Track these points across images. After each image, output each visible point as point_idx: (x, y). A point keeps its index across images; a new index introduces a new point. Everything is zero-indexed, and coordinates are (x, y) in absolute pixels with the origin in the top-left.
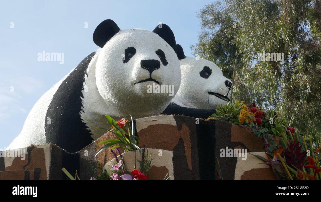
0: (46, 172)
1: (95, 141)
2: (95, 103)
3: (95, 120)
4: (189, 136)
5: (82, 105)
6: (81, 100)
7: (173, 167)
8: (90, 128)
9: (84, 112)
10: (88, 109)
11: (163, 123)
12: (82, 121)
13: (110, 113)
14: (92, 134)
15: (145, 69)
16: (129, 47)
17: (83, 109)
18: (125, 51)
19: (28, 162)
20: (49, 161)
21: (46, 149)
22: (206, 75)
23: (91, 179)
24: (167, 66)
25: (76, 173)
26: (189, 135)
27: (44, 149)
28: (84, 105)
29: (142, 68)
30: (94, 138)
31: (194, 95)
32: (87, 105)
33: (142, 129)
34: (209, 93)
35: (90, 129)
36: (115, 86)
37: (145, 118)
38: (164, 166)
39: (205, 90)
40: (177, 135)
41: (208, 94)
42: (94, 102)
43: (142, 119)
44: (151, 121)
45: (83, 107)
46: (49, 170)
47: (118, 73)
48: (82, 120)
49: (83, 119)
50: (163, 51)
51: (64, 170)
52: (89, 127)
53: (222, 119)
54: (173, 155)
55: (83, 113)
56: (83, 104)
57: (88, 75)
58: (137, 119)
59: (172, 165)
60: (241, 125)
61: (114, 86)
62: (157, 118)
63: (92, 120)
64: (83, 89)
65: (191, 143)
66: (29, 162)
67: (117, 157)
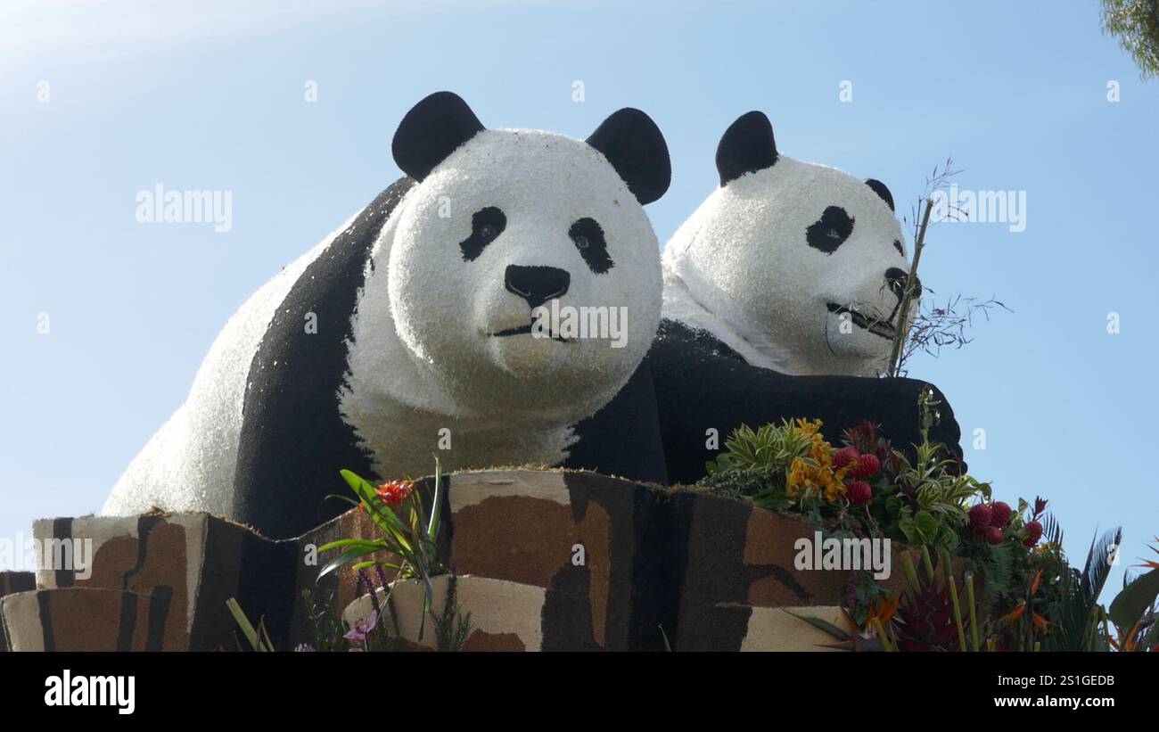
0: (186, 602)
1: (340, 517)
2: (387, 363)
3: (385, 418)
4: (609, 538)
5: (346, 367)
6: (345, 350)
7: (541, 637)
8: (369, 442)
9: (352, 391)
10: (364, 382)
11: (530, 495)
12: (341, 421)
13: (430, 402)
14: (373, 462)
15: (518, 296)
16: (487, 206)
17: (349, 380)
18: (472, 219)
19: (138, 562)
20: (198, 569)
21: (192, 529)
22: (831, 238)
23: (299, 649)
24: (607, 272)
25: (262, 623)
26: (606, 535)
27: (186, 531)
28: (351, 368)
29: (509, 293)
30: (380, 474)
31: (776, 311)
32: (362, 367)
33: (467, 507)
34: (828, 305)
35: (368, 447)
36: (434, 331)
37: (478, 474)
38: (512, 632)
39: (816, 294)
40: (570, 534)
41: (827, 309)
42: (382, 361)
43: (471, 474)
44: (493, 484)
45: (350, 374)
46: (196, 596)
47: (443, 291)
48: (342, 417)
49: (345, 412)
50: (598, 221)
51: (233, 604)
52: (365, 437)
53: (726, 486)
54: (544, 599)
55: (348, 394)
56: (350, 365)
57: (376, 268)
58: (455, 473)
59: (540, 629)
60: (784, 510)
61: (430, 333)
62: (512, 477)
63: (374, 417)
64: (356, 312)
65: (611, 561)
66: (141, 564)
67: (376, 591)
